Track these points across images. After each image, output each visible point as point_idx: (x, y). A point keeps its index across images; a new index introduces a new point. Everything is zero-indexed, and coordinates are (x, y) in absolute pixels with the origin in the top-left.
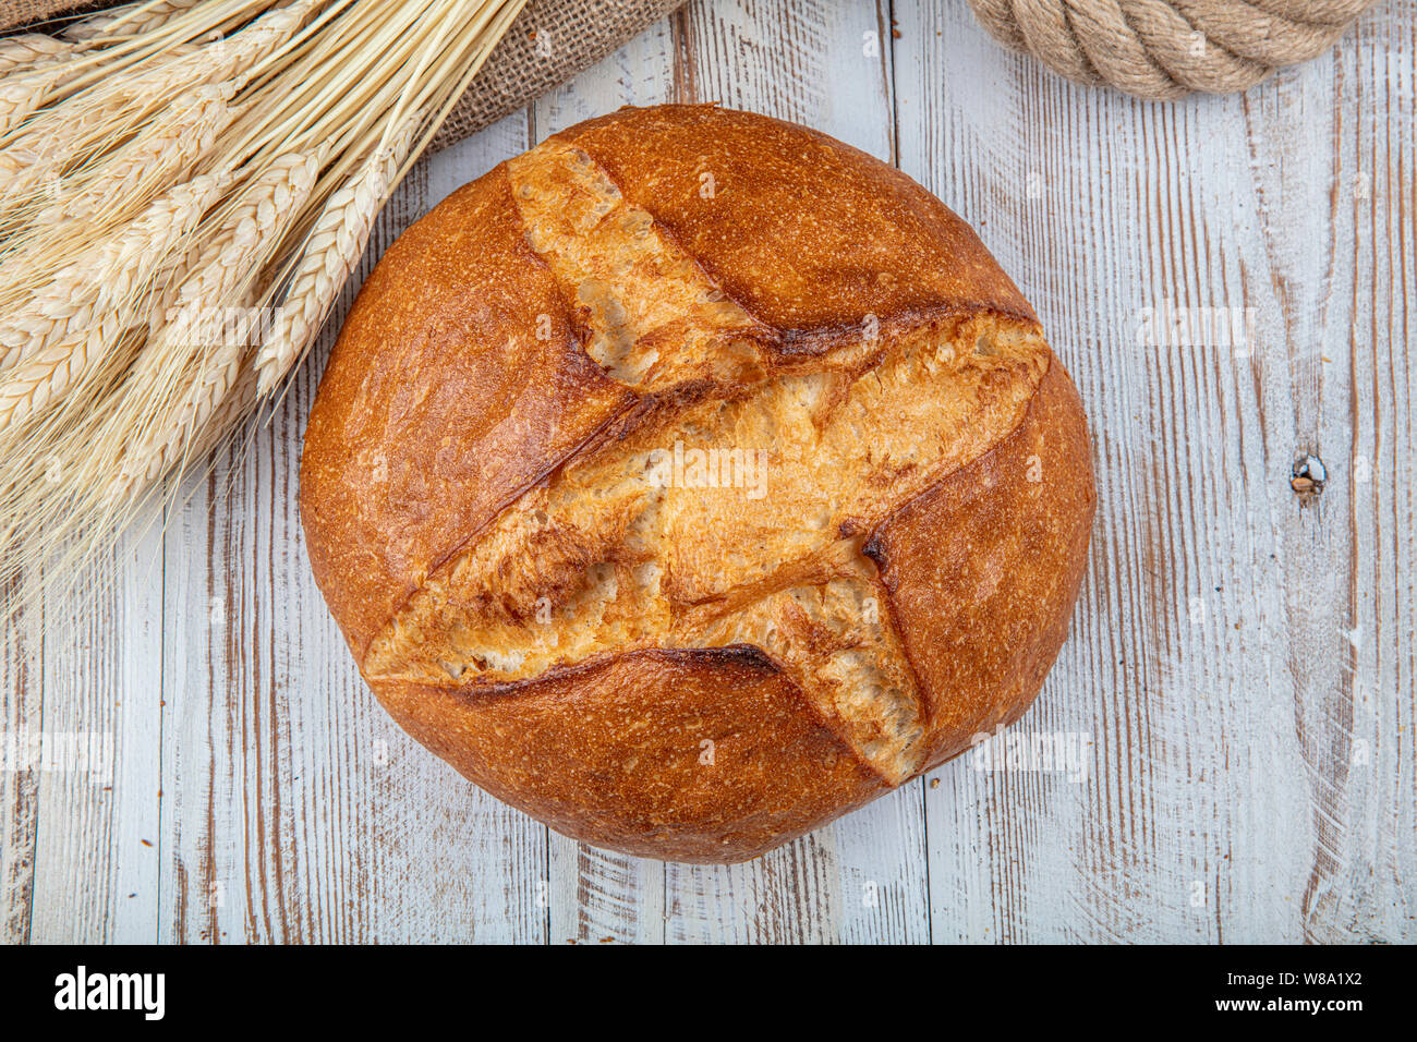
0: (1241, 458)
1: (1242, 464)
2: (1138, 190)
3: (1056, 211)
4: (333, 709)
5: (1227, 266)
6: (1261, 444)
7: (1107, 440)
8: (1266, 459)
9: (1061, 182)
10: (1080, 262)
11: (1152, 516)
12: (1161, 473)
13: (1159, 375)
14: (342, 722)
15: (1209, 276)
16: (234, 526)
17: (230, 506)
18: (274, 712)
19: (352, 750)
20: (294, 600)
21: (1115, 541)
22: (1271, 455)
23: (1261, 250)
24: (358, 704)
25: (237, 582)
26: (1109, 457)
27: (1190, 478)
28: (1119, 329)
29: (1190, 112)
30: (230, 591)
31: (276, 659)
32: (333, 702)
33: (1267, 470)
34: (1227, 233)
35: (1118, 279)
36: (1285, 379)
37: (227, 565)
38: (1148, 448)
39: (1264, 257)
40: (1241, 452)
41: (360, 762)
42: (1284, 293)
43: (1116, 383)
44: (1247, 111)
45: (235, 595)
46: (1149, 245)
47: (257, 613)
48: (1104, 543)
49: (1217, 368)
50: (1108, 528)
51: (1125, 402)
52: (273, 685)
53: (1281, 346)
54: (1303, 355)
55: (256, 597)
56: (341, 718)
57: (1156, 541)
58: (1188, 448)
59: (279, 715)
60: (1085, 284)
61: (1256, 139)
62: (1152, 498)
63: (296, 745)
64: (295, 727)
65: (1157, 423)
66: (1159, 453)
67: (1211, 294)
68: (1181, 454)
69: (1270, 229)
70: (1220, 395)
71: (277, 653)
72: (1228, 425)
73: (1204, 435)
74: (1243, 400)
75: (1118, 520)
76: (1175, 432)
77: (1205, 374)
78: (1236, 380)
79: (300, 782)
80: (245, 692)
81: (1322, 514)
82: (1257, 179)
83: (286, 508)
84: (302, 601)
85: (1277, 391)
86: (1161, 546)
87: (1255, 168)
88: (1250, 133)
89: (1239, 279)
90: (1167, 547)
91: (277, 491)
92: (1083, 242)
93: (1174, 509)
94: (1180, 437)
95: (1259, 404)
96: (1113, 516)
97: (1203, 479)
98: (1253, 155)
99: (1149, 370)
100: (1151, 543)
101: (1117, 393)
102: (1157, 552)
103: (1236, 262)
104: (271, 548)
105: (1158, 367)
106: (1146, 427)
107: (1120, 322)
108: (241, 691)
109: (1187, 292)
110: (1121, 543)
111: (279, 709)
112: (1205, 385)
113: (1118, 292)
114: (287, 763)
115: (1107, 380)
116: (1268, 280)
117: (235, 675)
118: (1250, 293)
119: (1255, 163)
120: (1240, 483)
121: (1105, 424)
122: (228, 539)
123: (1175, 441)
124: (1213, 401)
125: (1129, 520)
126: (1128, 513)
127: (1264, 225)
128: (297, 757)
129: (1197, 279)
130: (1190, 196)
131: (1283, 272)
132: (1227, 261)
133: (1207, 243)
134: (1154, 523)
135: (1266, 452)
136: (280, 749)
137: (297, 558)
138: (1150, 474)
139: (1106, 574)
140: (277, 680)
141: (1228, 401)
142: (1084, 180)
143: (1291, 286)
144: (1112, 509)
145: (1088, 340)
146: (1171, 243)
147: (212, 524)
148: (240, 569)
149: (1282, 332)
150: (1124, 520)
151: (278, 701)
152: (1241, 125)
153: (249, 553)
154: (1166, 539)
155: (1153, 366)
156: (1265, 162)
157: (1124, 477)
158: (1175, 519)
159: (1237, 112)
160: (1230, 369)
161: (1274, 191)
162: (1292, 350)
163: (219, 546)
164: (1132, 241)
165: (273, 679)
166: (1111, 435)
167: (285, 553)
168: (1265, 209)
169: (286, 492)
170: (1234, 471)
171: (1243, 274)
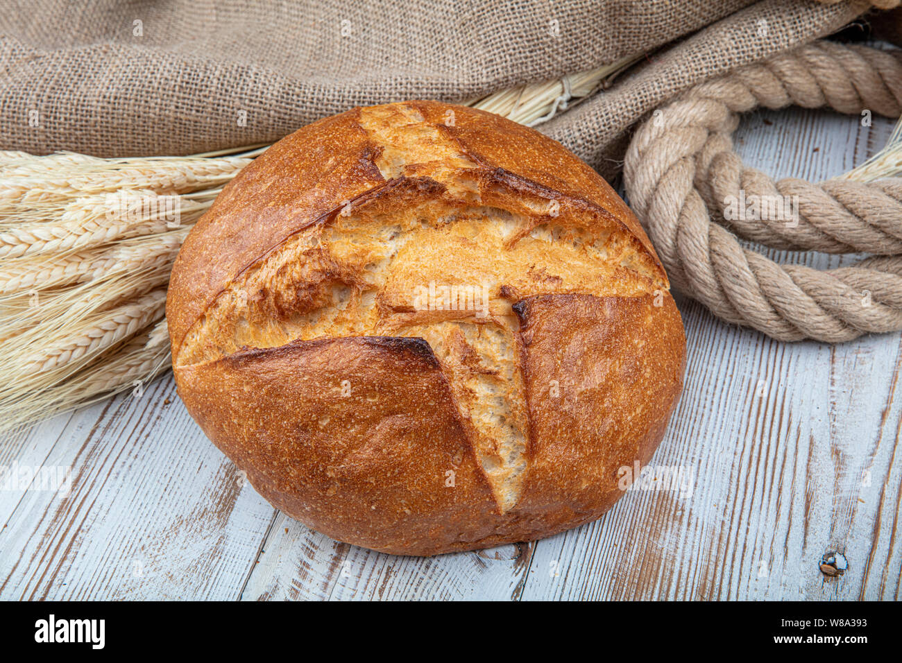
0: (786, 543)
1: (786, 546)
2: (749, 387)
3: (691, 389)
4: (109, 550)
5: (801, 437)
6: (802, 538)
7: (690, 514)
8: (804, 547)
9: (698, 376)
10: (699, 417)
11: (711, 563)
12: (725, 540)
13: (738, 485)
14: (110, 559)
15: (787, 440)
16: (101, 443)
17: (104, 433)
18: (71, 544)
19: (109, 576)
20: (117, 487)
21: (680, 572)
22: (808, 546)
23: (827, 434)
24: (126, 551)
25: (87, 471)
26: (689, 524)
27: (745, 547)
28: (717, 456)
29: (794, 356)
30: (80, 475)
31: (89, 516)
32: (111, 547)
33: (804, 554)
34: (805, 420)
35: (723, 430)
36: (829, 505)
37: (86, 462)
38: (719, 523)
39: (829, 438)
40: (787, 540)
41: (111, 584)
42: (838, 458)
43: (706, 484)
44: (833, 362)
45: (82, 478)
46: (749, 416)
47: (90, 490)
48: (672, 572)
49: (780, 490)
50: (677, 564)
51: (710, 495)
52: (79, 530)
53: (830, 487)
54: (845, 494)
55: (95, 481)
56: (112, 557)
57: (710, 578)
58: (748, 529)
59: (73, 547)
60: (700, 428)
61: (835, 377)
62: (714, 552)
63: (75, 565)
64: (79, 556)
65: (729, 511)
66: (726, 528)
67: (786, 449)
68: (742, 531)
69: (836, 424)
70: (778, 505)
71: (90, 513)
72: (780, 522)
73: (762, 524)
74: (794, 511)
75: (686, 561)
76: (740, 518)
77: (770, 491)
78: (792, 499)
79: (66, 586)
80: (59, 530)
81: (839, 589)
82: (832, 397)
83: (137, 440)
84: (121, 489)
85: (822, 511)
86: (713, 582)
87: (832, 391)
88: (833, 373)
89: (808, 446)
90: (717, 583)
91: (136, 430)
92: (704, 407)
93: (729, 562)
94: (744, 522)
95: (806, 515)
96: (683, 558)
97: (755, 549)
98: (832, 384)
99: (731, 481)
100: (706, 578)
101: (706, 489)
102: (709, 585)
103: (808, 437)
104: (118, 458)
105: (738, 481)
106: (721, 511)
107: (718, 452)
108: (57, 529)
109: (769, 445)
110: (684, 575)
111: (75, 543)
112: (769, 497)
113: (721, 436)
114: (64, 575)
115: (700, 481)
116: (829, 450)
117: (59, 519)
118: (813, 454)
119: (833, 388)
120: (781, 557)
121: (692, 505)
122: (94, 449)
123: (739, 523)
124: (773, 506)
125: (694, 562)
126: (695, 558)
127: (832, 421)
128: (71, 574)
129: (778, 440)
130: (784, 397)
131: (840, 448)
132: (801, 434)
133: (790, 423)
134: (712, 568)
135: (805, 543)
136: (64, 565)
137: (130, 466)
138: (716, 539)
139: (668, 590)
140: (83, 528)
141: (784, 509)
142: (714, 377)
143: (844, 456)
144: (683, 553)
145: (693, 458)
146: (765, 418)
147: (89, 440)
148: (93, 465)
149: (832, 480)
150: (690, 561)
151: (77, 539)
152: (828, 367)
153: (102, 458)
154: (718, 579)
155: (734, 480)
156: (841, 389)
157: (698, 537)
158: (727, 568)
159: (826, 362)
160: (789, 492)
161: (842, 403)
162: (837, 490)
163: (87, 451)
164: (737, 413)
165: (80, 526)
166: (694, 512)
167: (124, 463)
168: (834, 413)
169: (141, 432)
170: (779, 550)
171: (811, 443)
